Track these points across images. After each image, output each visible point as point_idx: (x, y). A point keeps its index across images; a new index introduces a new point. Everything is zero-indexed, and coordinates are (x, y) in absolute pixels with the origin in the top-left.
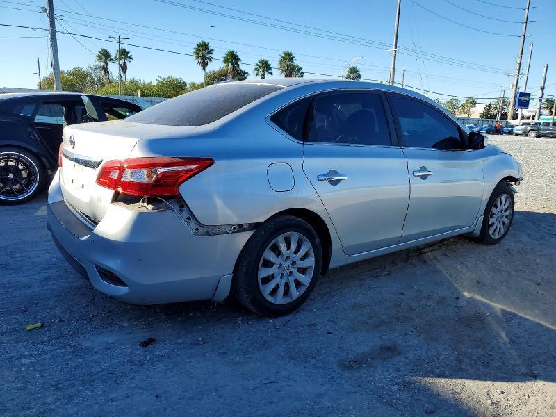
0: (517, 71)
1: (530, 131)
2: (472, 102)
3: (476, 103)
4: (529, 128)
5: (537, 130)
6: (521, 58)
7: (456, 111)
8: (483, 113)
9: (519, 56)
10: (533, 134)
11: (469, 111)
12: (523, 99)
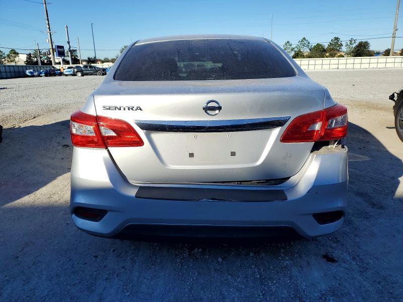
0: (48, 30)
1: (77, 72)
2: (15, 53)
3: (18, 54)
4: (76, 70)
5: (81, 71)
6: (48, 20)
7: (3, 60)
8: (27, 61)
9: (46, 18)
10: (79, 74)
11: (14, 60)
12: (60, 50)
